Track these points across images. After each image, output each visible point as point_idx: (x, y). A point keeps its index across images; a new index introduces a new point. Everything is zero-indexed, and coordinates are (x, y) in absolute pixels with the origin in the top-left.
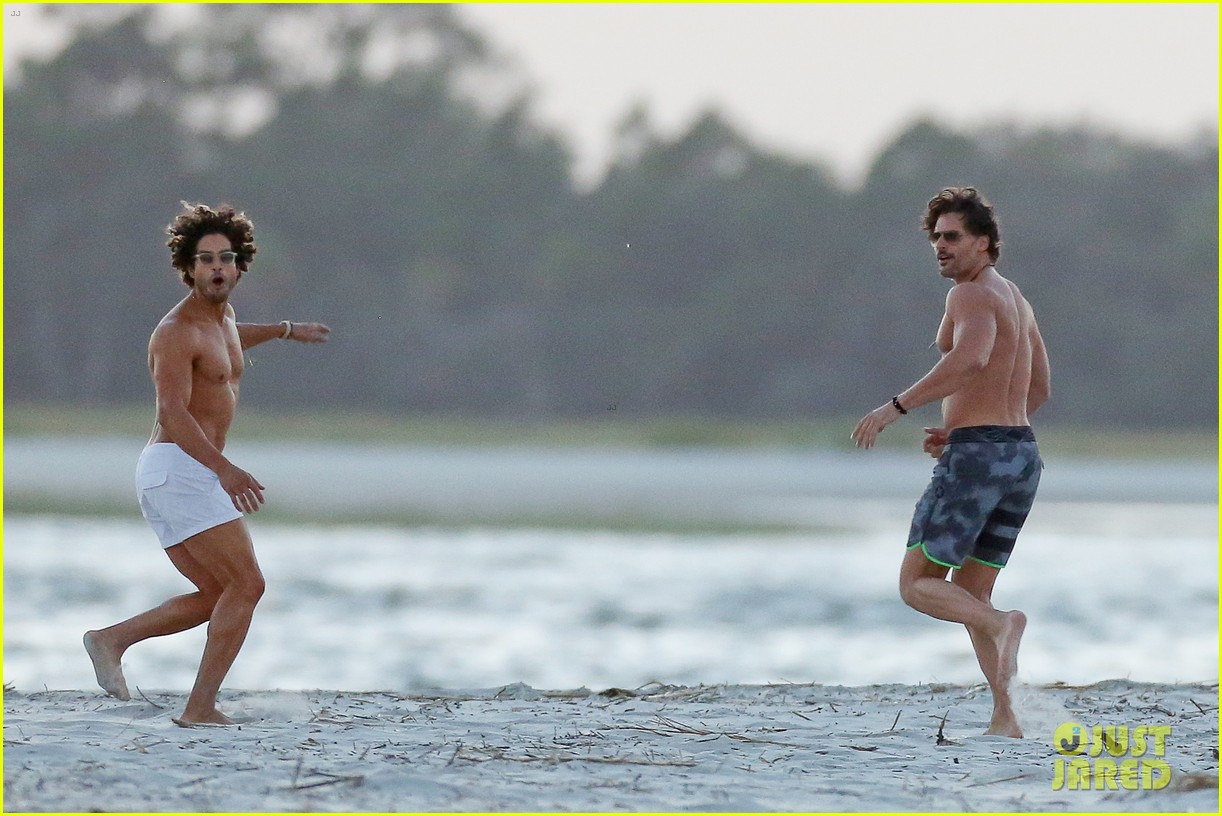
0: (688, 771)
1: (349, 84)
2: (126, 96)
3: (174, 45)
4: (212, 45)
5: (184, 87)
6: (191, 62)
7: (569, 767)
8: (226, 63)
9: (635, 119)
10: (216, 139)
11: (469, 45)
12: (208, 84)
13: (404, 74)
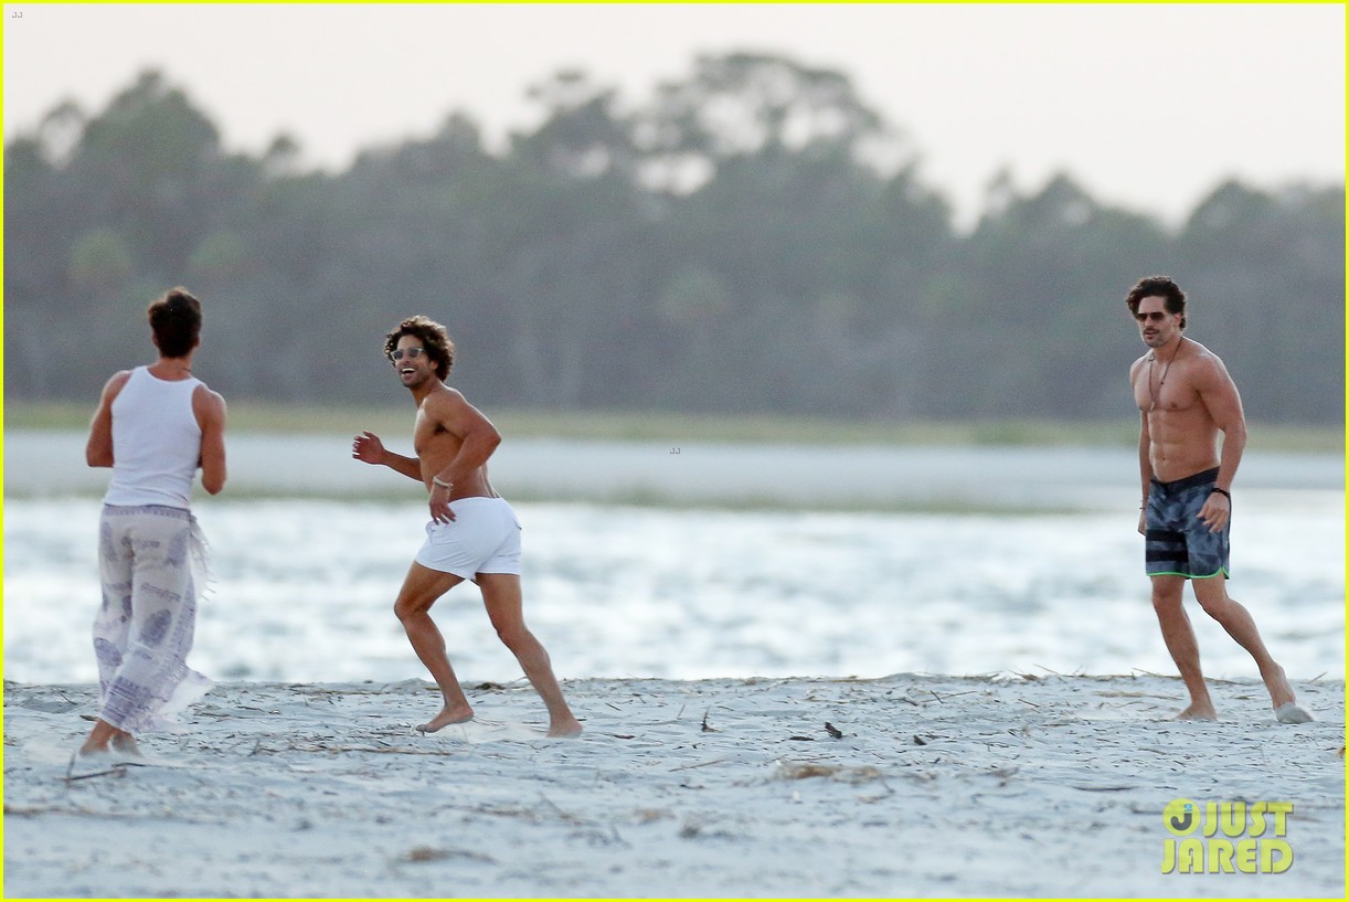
0: (445, 759)
1: (773, 151)
2: (594, 162)
3: (632, 121)
4: (662, 121)
5: (640, 154)
6: (645, 134)
7: (348, 756)
8: (673, 135)
9: (1002, 179)
10: (668, 196)
11: (870, 121)
12: (658, 151)
13: (818, 143)
